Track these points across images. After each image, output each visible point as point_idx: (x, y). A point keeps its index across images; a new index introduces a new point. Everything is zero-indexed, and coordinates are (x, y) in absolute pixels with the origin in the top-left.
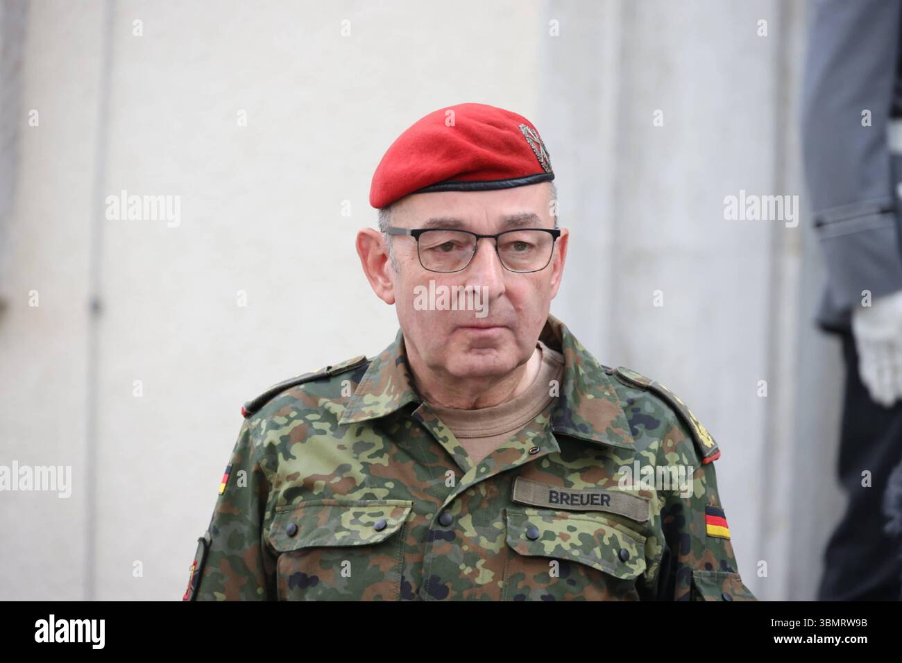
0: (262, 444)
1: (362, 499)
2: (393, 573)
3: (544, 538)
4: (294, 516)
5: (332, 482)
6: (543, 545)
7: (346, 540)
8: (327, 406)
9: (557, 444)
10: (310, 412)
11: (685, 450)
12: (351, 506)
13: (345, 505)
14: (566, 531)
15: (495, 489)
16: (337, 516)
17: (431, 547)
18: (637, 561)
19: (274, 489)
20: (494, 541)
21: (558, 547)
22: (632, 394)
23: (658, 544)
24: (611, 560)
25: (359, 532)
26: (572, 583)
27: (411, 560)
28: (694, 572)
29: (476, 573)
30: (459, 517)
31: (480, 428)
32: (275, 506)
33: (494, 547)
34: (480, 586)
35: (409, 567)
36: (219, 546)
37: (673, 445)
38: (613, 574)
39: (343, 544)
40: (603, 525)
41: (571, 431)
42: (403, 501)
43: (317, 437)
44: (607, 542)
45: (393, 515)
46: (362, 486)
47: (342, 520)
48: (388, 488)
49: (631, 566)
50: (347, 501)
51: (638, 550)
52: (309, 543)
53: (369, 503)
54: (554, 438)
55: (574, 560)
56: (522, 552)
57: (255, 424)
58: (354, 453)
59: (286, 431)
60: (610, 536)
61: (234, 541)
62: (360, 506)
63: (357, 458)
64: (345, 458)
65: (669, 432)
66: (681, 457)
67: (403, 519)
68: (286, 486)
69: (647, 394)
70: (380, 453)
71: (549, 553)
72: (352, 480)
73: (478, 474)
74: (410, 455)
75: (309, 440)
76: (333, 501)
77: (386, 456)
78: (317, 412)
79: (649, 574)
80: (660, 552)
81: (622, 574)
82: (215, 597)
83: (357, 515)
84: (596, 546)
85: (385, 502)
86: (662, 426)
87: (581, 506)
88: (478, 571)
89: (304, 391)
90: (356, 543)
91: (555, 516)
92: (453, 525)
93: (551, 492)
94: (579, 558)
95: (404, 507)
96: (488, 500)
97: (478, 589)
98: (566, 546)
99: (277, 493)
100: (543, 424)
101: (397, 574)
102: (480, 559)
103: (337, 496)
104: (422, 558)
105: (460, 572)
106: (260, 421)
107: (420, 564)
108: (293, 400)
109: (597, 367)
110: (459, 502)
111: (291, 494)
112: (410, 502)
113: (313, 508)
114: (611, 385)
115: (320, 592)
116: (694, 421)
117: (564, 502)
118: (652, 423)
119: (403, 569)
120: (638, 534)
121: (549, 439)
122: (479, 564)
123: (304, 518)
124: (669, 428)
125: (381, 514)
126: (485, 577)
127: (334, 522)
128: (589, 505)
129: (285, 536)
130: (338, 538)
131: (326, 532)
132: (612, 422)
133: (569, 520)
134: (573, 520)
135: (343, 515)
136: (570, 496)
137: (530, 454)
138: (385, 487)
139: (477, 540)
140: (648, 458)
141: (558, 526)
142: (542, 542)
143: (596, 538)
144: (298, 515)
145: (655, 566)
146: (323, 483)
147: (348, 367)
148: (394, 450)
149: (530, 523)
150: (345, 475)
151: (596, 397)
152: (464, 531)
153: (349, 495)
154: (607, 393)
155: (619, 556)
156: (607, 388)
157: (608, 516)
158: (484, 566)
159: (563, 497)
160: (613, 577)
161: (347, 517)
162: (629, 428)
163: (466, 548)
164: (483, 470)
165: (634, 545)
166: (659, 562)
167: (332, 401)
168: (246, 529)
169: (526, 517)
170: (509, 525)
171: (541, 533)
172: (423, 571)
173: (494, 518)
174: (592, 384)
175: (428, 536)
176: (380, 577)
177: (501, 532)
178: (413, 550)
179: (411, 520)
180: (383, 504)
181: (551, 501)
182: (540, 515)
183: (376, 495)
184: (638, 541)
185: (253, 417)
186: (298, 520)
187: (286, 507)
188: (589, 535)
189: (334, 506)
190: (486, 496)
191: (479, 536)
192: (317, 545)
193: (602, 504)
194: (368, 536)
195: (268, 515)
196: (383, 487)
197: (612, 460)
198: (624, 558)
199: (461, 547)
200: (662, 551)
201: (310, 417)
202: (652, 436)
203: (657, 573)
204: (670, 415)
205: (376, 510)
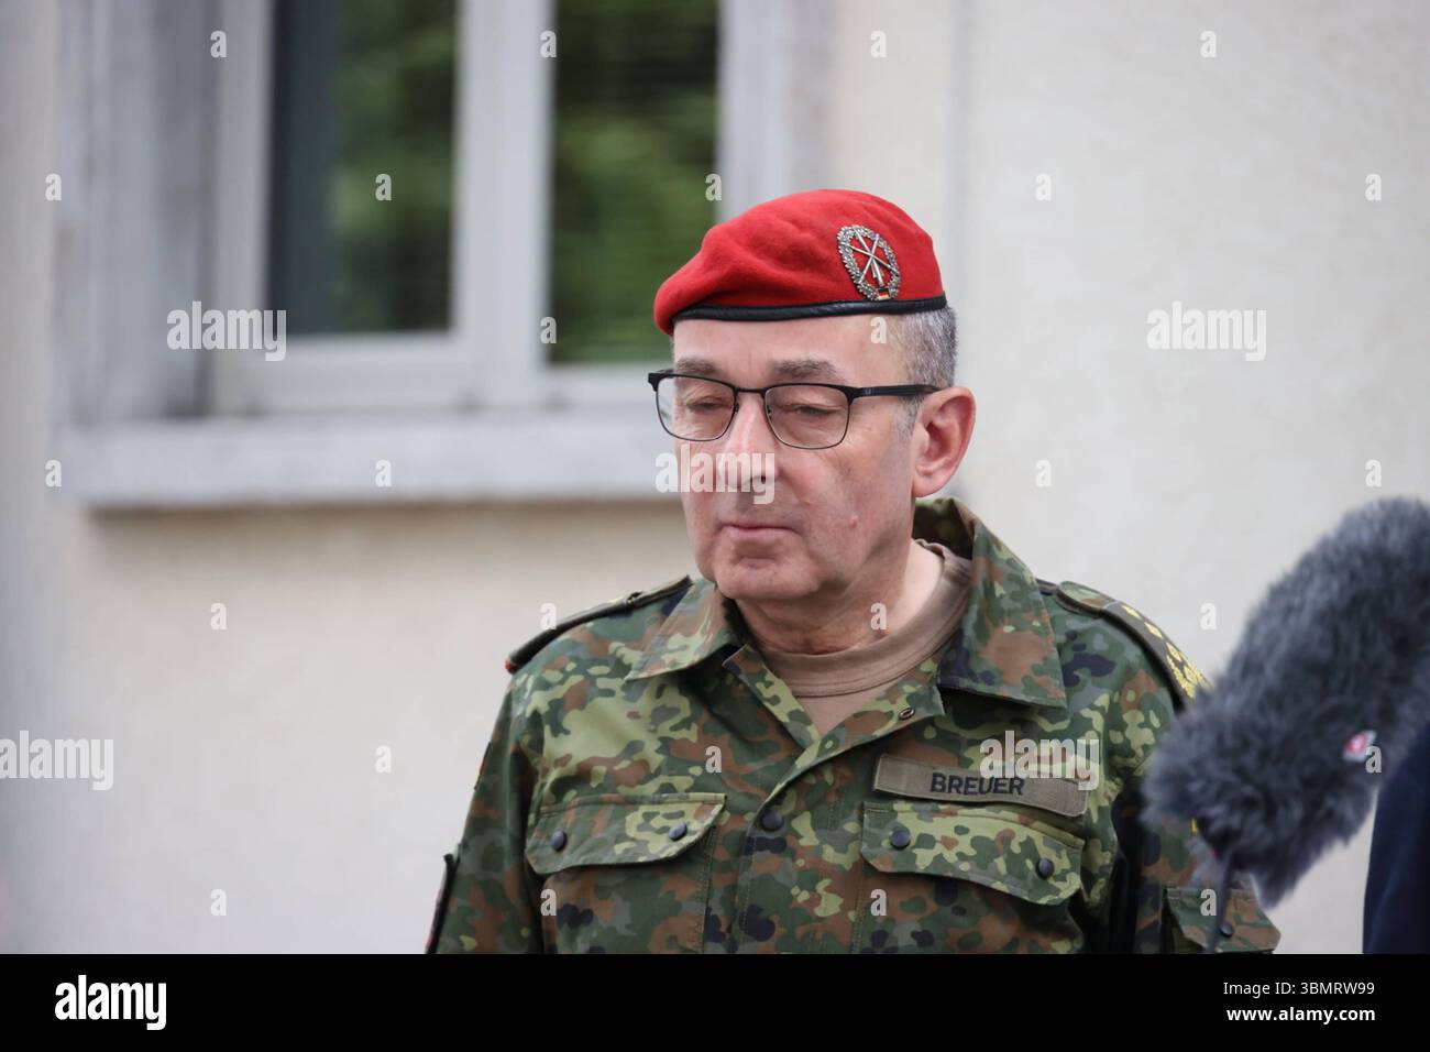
0: (524, 712)
1: (657, 792)
2: (695, 903)
3: (918, 845)
4: (563, 820)
5: (616, 768)
6: (915, 856)
7: (630, 854)
8: (619, 654)
9: (940, 703)
10: (596, 662)
11: (1156, 705)
12: (641, 803)
13: (632, 803)
14: (951, 834)
15: (847, 773)
16: (619, 818)
17: (749, 863)
18: (1068, 877)
19: (540, 781)
20: (844, 851)
21: (939, 858)
22: (1075, 623)
23: (1104, 850)
24: (1022, 876)
25: (647, 842)
26: (961, 911)
27: (720, 883)
28: (1169, 890)
29: (815, 900)
30: (793, 816)
31: (835, 681)
32: (539, 806)
33: (844, 860)
34: (821, 919)
35: (718, 895)
36: (468, 868)
37: (1136, 698)
38: (1026, 898)
39: (624, 861)
40: (1011, 824)
41: (965, 683)
42: (713, 794)
43: (601, 702)
44: (1016, 848)
45: (697, 816)
46: (658, 772)
47: (627, 825)
48: (693, 776)
49: (1058, 884)
50: (636, 797)
51: (1071, 861)
52: (578, 859)
53: (666, 798)
54: (938, 695)
55: (963, 878)
56: (881, 868)
57: (519, 681)
58: (652, 723)
59: (559, 692)
60: (1023, 839)
61: (489, 859)
62: (653, 803)
63: (654, 731)
64: (636, 731)
65: (1130, 679)
66: (1147, 716)
67: (709, 821)
68: (553, 775)
69: (1100, 623)
70: (686, 724)
71: (922, 868)
72: (644, 763)
73: (822, 750)
74: (727, 724)
75: (589, 705)
76: (616, 795)
77: (695, 727)
78: (605, 663)
79: (1092, 895)
80: (1108, 862)
81: (1040, 898)
82: (462, 944)
83: (648, 816)
84: (998, 856)
85: (687, 797)
86: (1118, 671)
87: (979, 795)
88: (820, 897)
89: (592, 631)
90: (641, 859)
91: (938, 813)
92: (784, 830)
93: (935, 775)
94: (970, 874)
95: (713, 803)
96: (837, 790)
97: (819, 924)
98: (950, 856)
99: (543, 785)
100: (929, 673)
101: (700, 904)
102: (822, 879)
103: (623, 790)
104: (736, 880)
105: (792, 898)
106: (527, 678)
107: (733, 889)
108: (574, 645)
109: (1029, 581)
110: (792, 793)
111: (561, 787)
112: (722, 795)
113: (588, 808)
114: (1044, 611)
115: (595, 934)
116: (1175, 661)
117: (954, 790)
118: (1100, 666)
119: (709, 896)
120: (1071, 836)
121: (931, 694)
122: (821, 886)
123: (575, 823)
124: (1129, 672)
125: (681, 814)
126: (829, 906)
127: (615, 827)
128: (990, 794)
129: (551, 850)
130: (619, 852)
131: (603, 844)
132: (1033, 667)
133: (959, 818)
134: (965, 817)
135: (628, 818)
136: (964, 780)
137: (901, 719)
138: (689, 775)
139: (818, 850)
140: (1090, 720)
141: (941, 827)
142: (914, 851)
143: (1000, 846)
144: (569, 818)
145: (1102, 883)
146: (602, 769)
147: (659, 593)
148: (705, 717)
149: (897, 823)
150: (636, 757)
151: (1018, 630)
152: (799, 837)
153: (639, 787)
154: (1036, 624)
155: (1037, 869)
156: (1039, 616)
157: (1021, 810)
158: (829, 889)
159: (954, 783)
160: (1026, 901)
161: (634, 819)
162: (1061, 676)
163: (801, 862)
164: (829, 744)
165: (1064, 853)
166: (1109, 877)
167: (627, 646)
168: (505, 841)
169: (894, 814)
170: (866, 826)
171: (913, 838)
172: (737, 899)
173: (845, 816)
174: (1017, 609)
175: (747, 846)
176: (675, 909)
177: (854, 838)
178: (725, 867)
179: (724, 821)
180: (684, 800)
181: (933, 789)
182: (915, 811)
183: (676, 785)
184: (1071, 845)
185: (519, 672)
186: (568, 826)
187: (555, 807)
188: (988, 839)
189: (617, 803)
190: (834, 784)
191: (821, 843)
192: (587, 863)
193: (1011, 792)
194: (662, 848)
195: (531, 818)
196: (684, 773)
197: (1036, 724)
198: (1045, 873)
199: (794, 861)
200: (1111, 860)
201: (594, 671)
202: (1100, 686)
203: (1106, 893)
204: (1133, 653)
205: (674, 808)
